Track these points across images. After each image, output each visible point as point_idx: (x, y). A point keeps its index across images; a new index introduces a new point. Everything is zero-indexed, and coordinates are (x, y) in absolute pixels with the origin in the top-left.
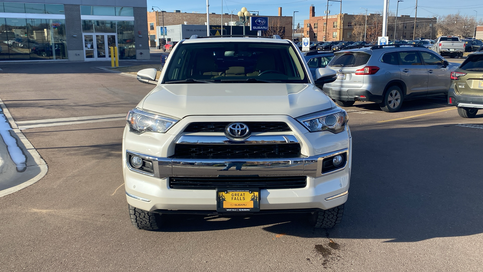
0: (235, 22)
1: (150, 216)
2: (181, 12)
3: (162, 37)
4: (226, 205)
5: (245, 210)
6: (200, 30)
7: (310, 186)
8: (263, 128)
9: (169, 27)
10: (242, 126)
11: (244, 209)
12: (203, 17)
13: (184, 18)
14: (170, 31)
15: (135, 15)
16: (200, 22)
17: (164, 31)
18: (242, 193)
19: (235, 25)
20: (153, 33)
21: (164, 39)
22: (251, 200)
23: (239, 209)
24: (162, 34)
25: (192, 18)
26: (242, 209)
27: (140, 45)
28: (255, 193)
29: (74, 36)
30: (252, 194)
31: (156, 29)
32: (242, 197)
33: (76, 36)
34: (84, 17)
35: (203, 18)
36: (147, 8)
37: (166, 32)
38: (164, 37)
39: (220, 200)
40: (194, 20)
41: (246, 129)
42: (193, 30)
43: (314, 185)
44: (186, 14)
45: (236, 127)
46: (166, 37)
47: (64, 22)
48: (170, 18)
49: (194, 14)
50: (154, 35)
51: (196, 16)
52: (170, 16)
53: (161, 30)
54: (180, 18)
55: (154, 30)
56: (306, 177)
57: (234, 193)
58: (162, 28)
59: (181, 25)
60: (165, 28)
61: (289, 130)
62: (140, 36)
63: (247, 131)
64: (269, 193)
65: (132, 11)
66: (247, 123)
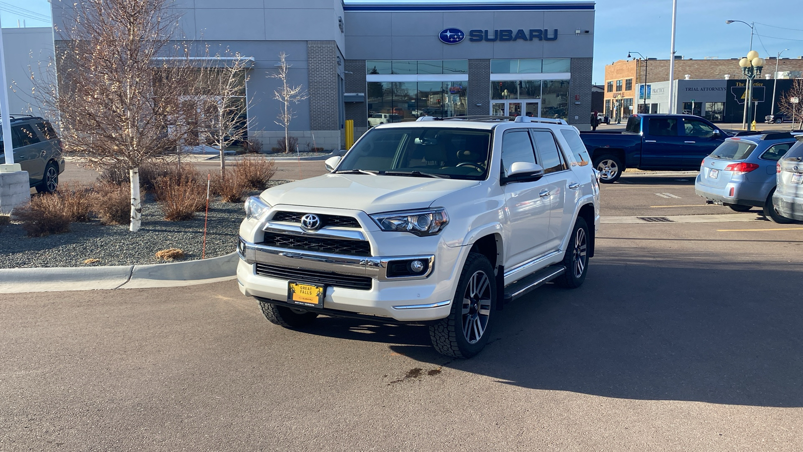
0: (786, 73)
1: (273, 308)
2: (683, 59)
3: (642, 102)
4: (295, 298)
5: (310, 305)
6: (713, 89)
7: (374, 289)
8: (337, 222)
9: (654, 86)
10: (314, 218)
11: (310, 303)
12: (724, 65)
13: (688, 68)
14: (657, 92)
15: (572, 70)
16: (717, 74)
17: (645, 92)
18: (310, 287)
19: (788, 78)
20: (630, 95)
21: (645, 104)
22: (317, 296)
23: (305, 303)
24: (641, 97)
25: (702, 68)
26: (307, 303)
27: (577, 118)
28: (320, 288)
29: (478, 105)
30: (318, 290)
31: (635, 89)
32: (309, 291)
33: (481, 105)
34: (494, 77)
35: (724, 67)
36: (593, 58)
37: (649, 93)
38: (645, 102)
39: (291, 292)
40: (706, 72)
41: (317, 221)
42: (699, 88)
43: (379, 289)
44: (691, 61)
45: (309, 218)
46: (649, 102)
47: (465, 85)
48: (661, 69)
49: (706, 61)
50: (630, 99)
51: (710, 63)
52: (662, 67)
53: (641, 89)
54: (680, 69)
55: (631, 89)
56: (372, 279)
57: (303, 286)
58: (642, 87)
59: (677, 80)
60: (648, 87)
61: (359, 226)
62: (577, 103)
63: (318, 223)
64: (334, 291)
65: (566, 63)
66: (319, 215)
